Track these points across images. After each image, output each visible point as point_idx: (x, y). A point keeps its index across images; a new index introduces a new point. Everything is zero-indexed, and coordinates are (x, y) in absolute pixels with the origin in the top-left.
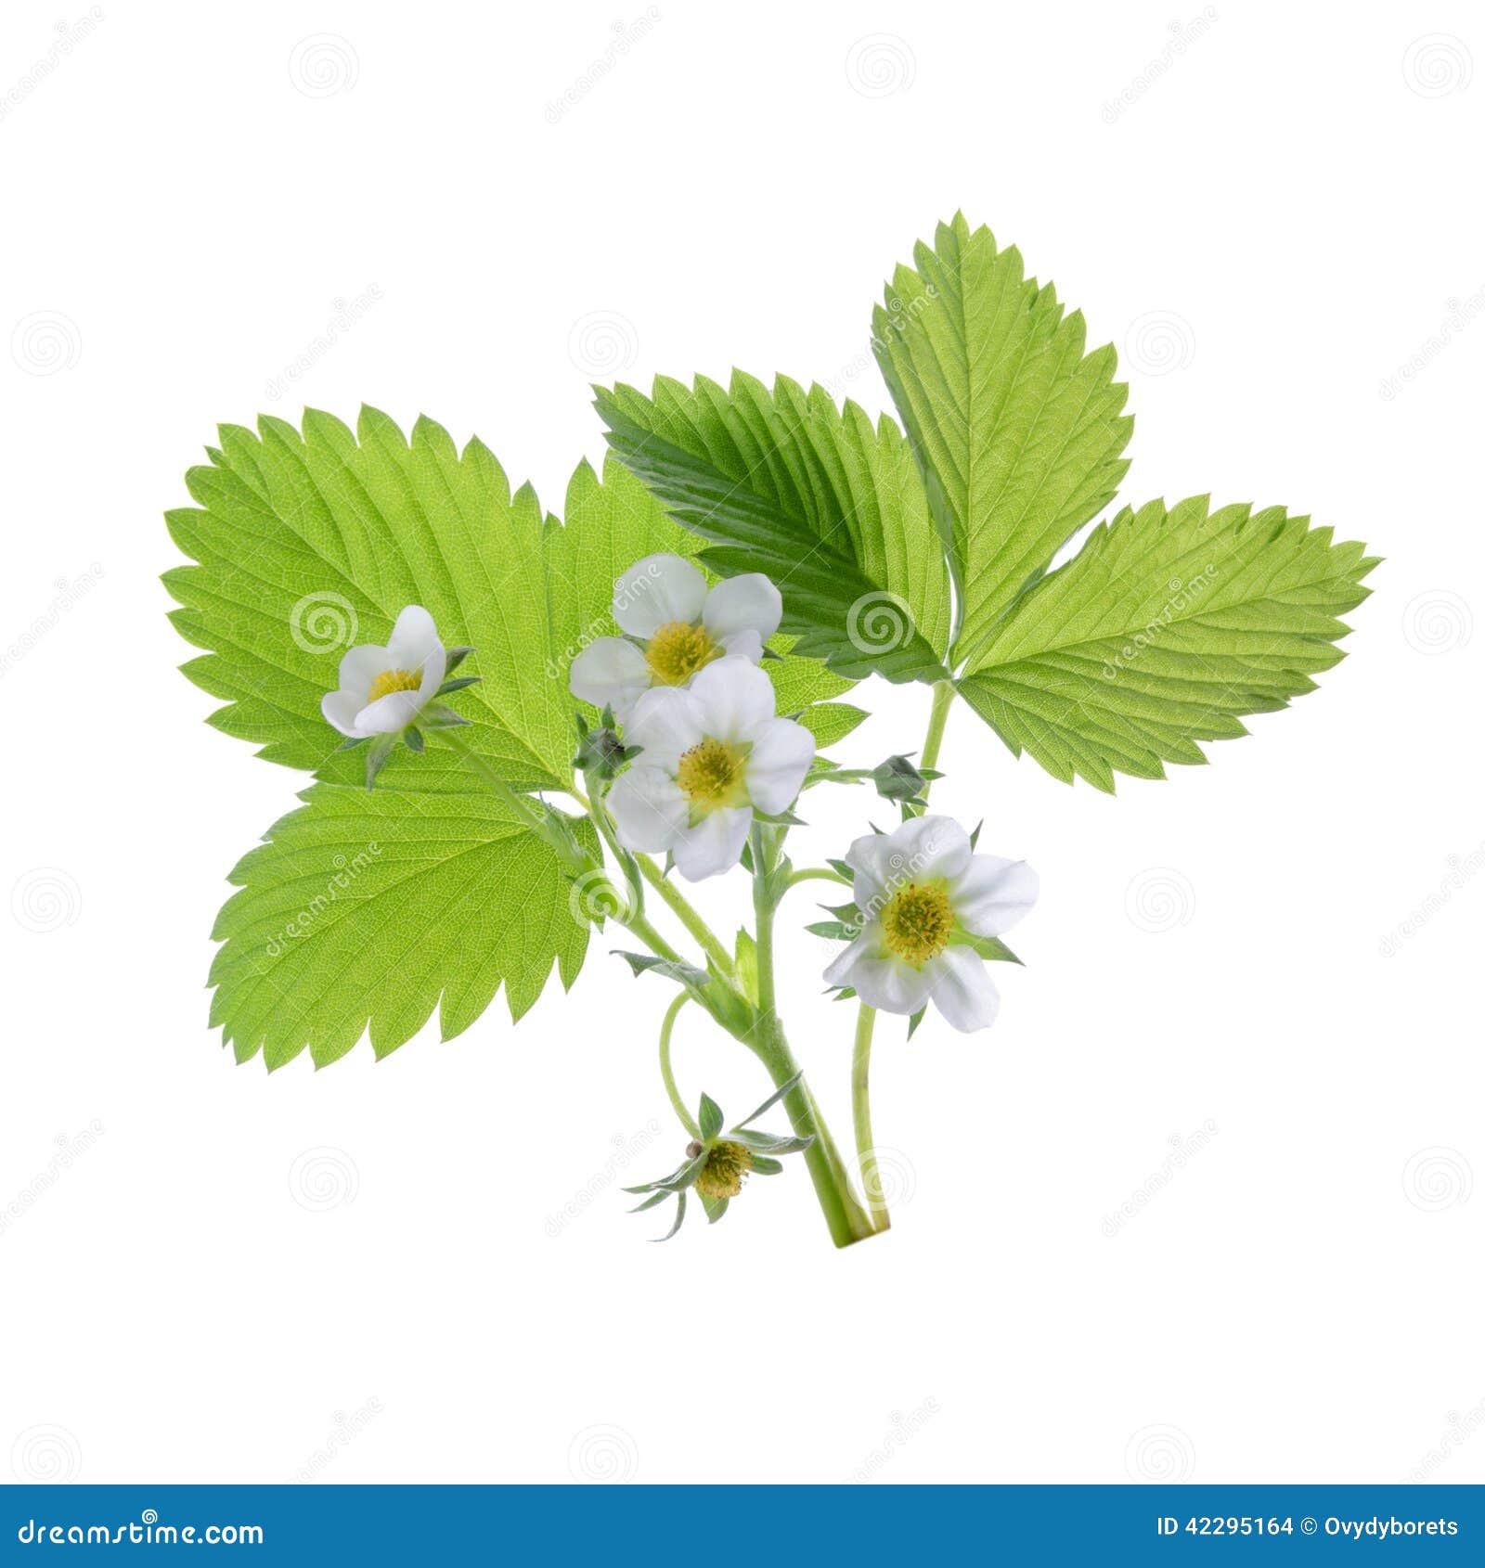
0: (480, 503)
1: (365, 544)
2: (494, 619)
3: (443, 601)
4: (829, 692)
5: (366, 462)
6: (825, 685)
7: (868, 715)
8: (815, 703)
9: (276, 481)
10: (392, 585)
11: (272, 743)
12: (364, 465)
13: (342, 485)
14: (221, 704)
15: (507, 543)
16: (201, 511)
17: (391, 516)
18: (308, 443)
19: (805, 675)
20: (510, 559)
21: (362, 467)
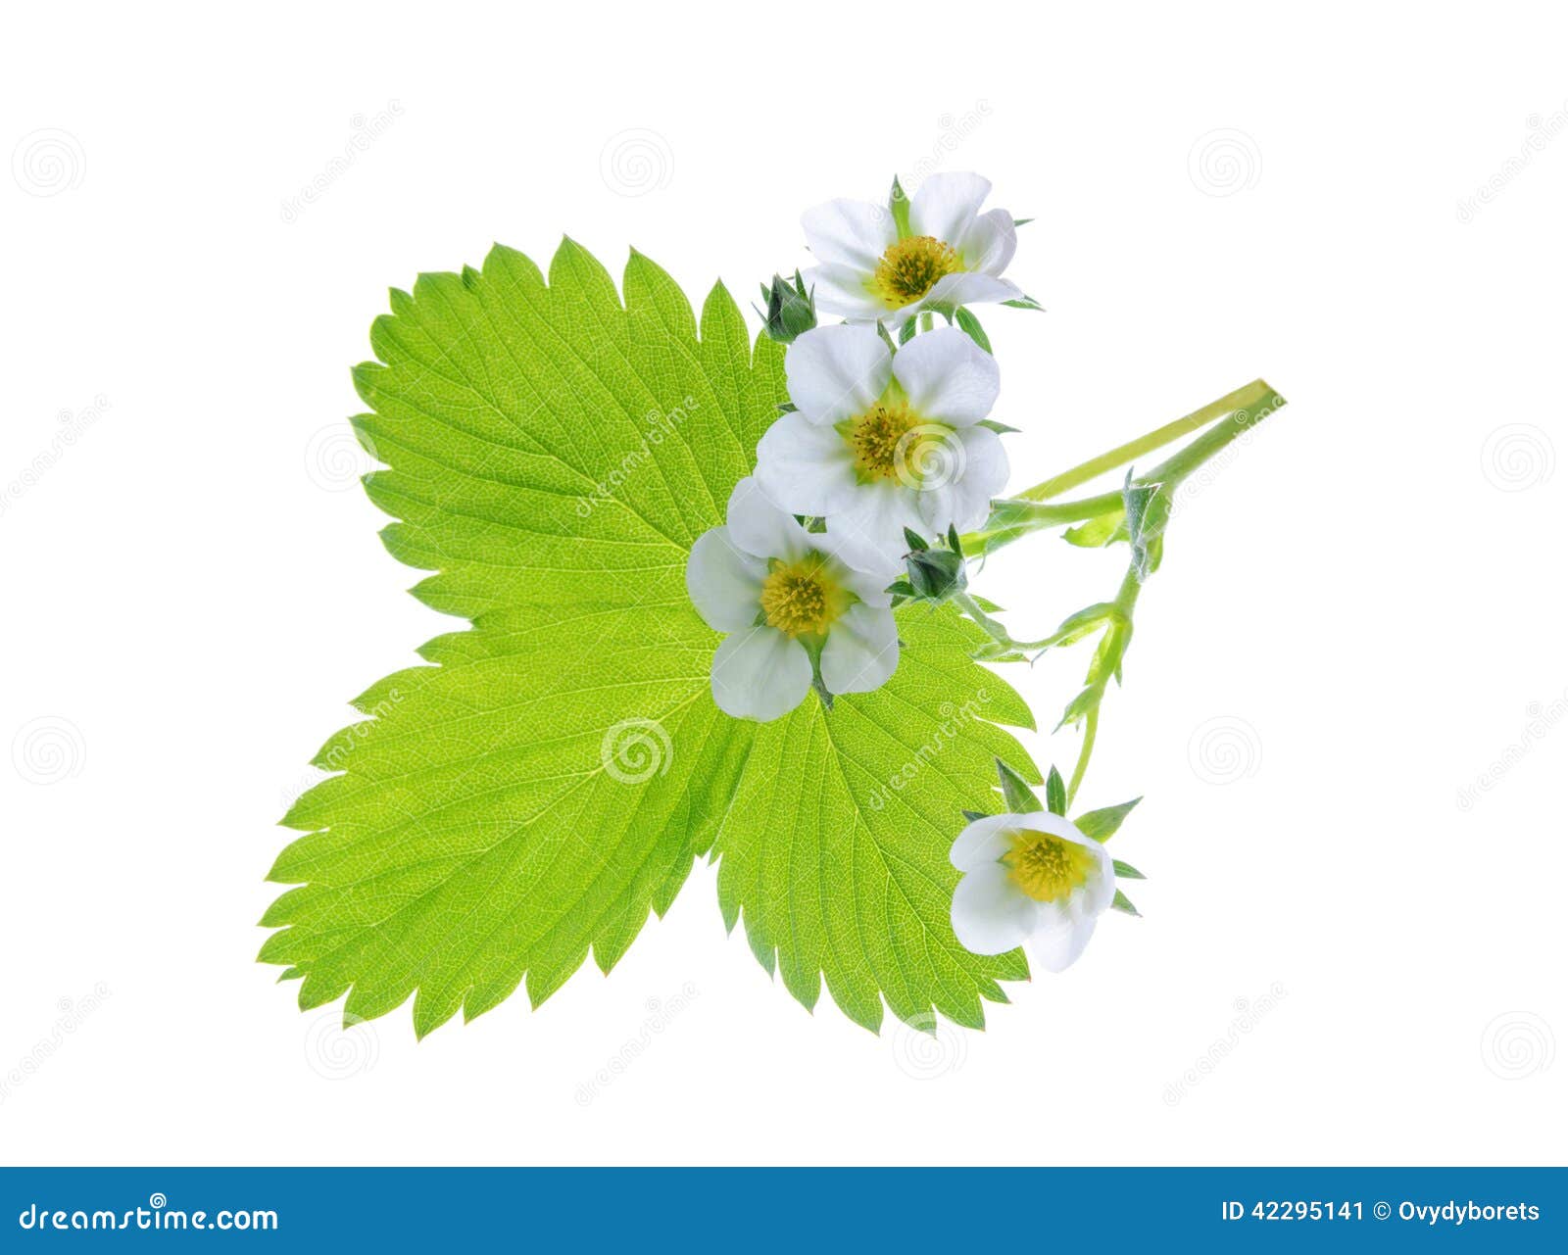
0: (429, 700)
1: (442, 836)
2: (564, 704)
3: (530, 757)
4: (688, 322)
5: (348, 825)
6: (681, 326)
7: (720, 281)
8: (699, 339)
9: (342, 918)
10: (497, 810)
11: (650, 903)
12: (351, 828)
13: (367, 854)
14: (590, 958)
15: (481, 676)
16: (354, 989)
17: (417, 809)
18: (308, 880)
19: (668, 348)
20: (499, 675)
21: (352, 831)
